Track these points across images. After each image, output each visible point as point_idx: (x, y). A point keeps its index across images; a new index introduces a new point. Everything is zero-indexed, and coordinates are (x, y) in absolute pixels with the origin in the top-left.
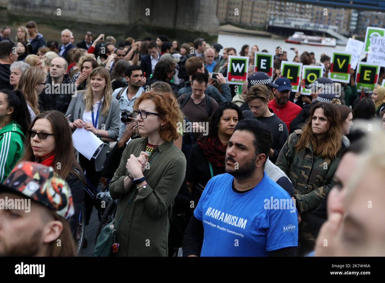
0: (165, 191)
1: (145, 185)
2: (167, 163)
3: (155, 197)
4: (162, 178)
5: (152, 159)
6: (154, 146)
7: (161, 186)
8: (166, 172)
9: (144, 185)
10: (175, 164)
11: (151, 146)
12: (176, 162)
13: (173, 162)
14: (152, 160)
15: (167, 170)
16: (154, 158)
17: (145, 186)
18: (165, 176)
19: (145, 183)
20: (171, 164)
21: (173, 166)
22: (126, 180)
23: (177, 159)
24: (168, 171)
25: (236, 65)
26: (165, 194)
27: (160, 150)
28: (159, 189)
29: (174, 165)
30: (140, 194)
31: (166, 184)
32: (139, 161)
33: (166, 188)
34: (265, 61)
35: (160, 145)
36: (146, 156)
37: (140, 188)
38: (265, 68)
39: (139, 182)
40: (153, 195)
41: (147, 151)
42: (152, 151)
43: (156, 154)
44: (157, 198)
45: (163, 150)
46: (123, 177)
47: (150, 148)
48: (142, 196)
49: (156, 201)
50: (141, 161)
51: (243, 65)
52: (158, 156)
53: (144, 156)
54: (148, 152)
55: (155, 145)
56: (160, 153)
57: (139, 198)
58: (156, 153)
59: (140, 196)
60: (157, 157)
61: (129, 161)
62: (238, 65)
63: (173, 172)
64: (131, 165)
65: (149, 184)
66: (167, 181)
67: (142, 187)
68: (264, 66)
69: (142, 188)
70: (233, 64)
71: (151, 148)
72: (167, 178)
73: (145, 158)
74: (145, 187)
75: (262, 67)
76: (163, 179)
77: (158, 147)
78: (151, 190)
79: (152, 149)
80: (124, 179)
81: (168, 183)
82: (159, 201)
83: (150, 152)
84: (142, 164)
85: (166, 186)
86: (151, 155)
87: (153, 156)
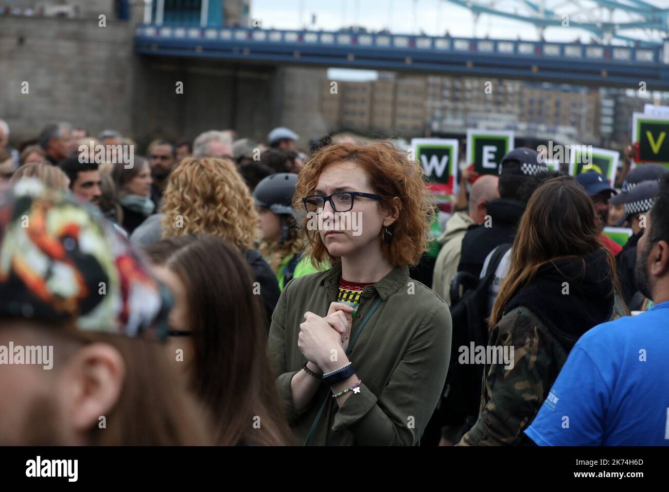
0: (411, 397)
1: (358, 386)
2: (407, 323)
3: (384, 416)
4: (398, 363)
5: (362, 320)
6: (362, 285)
7: (397, 383)
8: (408, 347)
9: (355, 386)
10: (428, 324)
11: (353, 285)
12: (432, 318)
13: (423, 320)
14: (363, 323)
15: (410, 340)
16: (369, 314)
17: (358, 388)
18: (405, 358)
19: (355, 380)
20: (419, 326)
21: (425, 329)
22: (300, 380)
23: (433, 310)
24: (413, 344)
25: (429, 160)
26: (409, 404)
27: (382, 294)
28: (392, 393)
29: (428, 327)
30: (345, 410)
31: (410, 378)
32: (333, 326)
33: (410, 390)
34: (494, 149)
35: (380, 282)
36: (346, 312)
37: (344, 393)
38: (493, 165)
39: (341, 377)
40: (379, 410)
41: (346, 300)
42: (357, 298)
43: (371, 306)
44: (391, 416)
45: (389, 293)
46: (288, 375)
47: (350, 292)
48: (351, 415)
49: (389, 424)
50: (337, 325)
51: (445, 159)
52: (378, 311)
53: (340, 312)
54: (349, 301)
55: (366, 282)
56: (382, 300)
57: (344, 421)
58: (370, 302)
59: (347, 414)
60: (376, 313)
61: (306, 328)
62: (434, 159)
63: (427, 346)
64: (314, 337)
65: (366, 382)
66: (412, 371)
67: (350, 390)
68: (490, 161)
69: (350, 393)
70: (424, 158)
71: (354, 292)
72: (411, 361)
73: (344, 318)
74: (357, 390)
75: (486, 164)
76: (400, 368)
77: (377, 287)
78: (373, 398)
79: (356, 293)
80: (292, 379)
81: (415, 374)
82: (396, 425)
83: (352, 301)
84: (341, 333)
85: (410, 384)
86: (359, 310)
87: (363, 311)
